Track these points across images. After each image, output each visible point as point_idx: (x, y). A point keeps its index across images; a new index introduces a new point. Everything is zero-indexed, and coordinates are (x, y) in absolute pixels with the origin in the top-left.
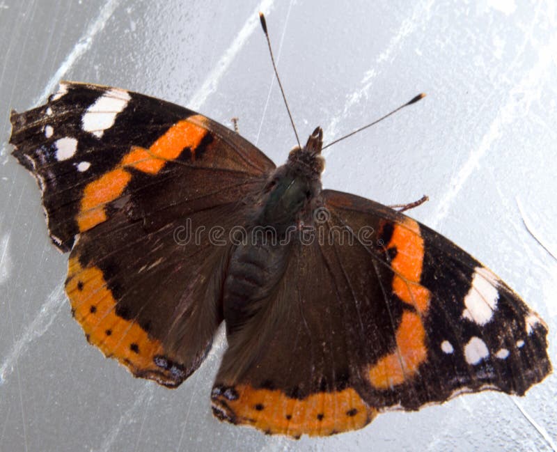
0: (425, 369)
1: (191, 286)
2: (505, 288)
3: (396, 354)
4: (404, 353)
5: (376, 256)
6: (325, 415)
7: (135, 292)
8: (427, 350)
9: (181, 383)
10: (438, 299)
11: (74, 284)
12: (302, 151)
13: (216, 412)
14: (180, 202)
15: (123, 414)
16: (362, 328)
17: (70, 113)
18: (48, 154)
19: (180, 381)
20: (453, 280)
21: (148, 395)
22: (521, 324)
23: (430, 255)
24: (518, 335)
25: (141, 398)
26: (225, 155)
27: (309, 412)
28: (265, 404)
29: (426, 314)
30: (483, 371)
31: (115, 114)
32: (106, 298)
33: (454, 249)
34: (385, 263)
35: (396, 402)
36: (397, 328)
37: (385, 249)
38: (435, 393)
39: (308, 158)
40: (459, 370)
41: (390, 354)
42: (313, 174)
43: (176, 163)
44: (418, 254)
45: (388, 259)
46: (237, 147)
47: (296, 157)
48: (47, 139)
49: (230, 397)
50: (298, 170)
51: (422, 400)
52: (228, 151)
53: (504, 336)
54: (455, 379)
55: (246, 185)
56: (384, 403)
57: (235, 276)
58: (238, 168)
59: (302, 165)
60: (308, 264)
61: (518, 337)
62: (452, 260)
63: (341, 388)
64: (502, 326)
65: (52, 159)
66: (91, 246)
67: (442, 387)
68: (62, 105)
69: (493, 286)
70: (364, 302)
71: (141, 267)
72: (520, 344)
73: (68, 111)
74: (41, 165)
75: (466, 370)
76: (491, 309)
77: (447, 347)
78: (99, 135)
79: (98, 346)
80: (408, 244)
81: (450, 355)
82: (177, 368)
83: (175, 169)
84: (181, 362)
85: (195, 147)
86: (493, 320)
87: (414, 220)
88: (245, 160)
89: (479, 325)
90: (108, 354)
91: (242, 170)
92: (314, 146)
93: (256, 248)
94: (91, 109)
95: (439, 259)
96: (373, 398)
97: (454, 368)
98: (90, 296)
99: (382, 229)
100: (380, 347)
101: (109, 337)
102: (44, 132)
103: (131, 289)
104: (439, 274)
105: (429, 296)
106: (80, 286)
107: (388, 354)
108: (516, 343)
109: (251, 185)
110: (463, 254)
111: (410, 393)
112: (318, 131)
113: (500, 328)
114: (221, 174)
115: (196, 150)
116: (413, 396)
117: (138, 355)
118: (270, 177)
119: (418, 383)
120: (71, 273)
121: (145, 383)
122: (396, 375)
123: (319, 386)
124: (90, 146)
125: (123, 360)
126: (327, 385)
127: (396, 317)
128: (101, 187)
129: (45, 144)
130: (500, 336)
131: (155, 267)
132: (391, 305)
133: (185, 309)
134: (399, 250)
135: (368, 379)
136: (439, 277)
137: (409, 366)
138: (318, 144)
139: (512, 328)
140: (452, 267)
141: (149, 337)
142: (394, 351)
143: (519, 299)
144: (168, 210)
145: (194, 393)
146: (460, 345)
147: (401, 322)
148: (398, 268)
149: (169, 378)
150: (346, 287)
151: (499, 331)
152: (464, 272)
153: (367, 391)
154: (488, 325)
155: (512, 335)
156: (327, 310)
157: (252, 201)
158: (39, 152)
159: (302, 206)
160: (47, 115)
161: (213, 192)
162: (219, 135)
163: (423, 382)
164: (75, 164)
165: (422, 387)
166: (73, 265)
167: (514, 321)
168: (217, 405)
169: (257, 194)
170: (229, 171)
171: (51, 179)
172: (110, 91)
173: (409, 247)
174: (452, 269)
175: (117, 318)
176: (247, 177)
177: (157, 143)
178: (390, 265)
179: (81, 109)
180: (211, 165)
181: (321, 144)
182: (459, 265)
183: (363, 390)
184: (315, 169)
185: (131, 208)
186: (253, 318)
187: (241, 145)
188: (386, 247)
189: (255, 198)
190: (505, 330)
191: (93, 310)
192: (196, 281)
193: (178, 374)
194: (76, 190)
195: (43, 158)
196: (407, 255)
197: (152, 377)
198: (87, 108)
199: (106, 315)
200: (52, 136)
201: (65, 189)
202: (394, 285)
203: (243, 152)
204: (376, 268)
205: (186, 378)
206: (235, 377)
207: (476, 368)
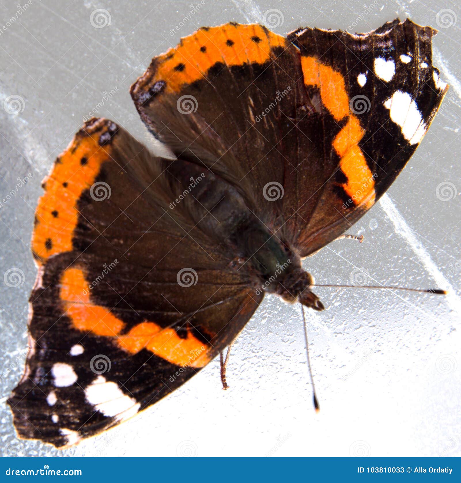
0: (64, 322)
1: (219, 140)
2: (112, 424)
3: (88, 301)
4: (86, 309)
5: (185, 317)
6: (56, 219)
7: (232, 87)
8: (81, 331)
9: (133, 99)
10: (125, 359)
11: (261, 34)
12: (307, 286)
13: (95, 120)
14: (299, 157)
15: (123, 35)
16: (123, 280)
17: (416, 84)
18: (385, 51)
19: (135, 98)
20: (136, 379)
21: (133, 64)
22: (73, 426)
23: (168, 367)
24: (64, 420)
25: (133, 57)
26: (329, 214)
27: (64, 205)
28: (85, 168)
29: (114, 342)
30: (42, 374)
31: (401, 126)
32: (237, 58)
33: (164, 392)
34: (175, 323)
35: (44, 284)
36: (113, 312)
37: (188, 329)
38: (39, 323)
39: (298, 289)
40: (52, 354)
41: (91, 296)
42: (282, 288)
43: (336, 166)
44: (172, 357)
45: (178, 327)
46: (332, 227)
47: (303, 278)
48: (400, 55)
49: (103, 138)
50: (291, 276)
51: (38, 309)
52: (332, 218)
53: (68, 406)
54: (45, 347)
55: (294, 224)
56: (48, 273)
57: (213, 182)
58: (313, 221)
59: (295, 281)
60: (200, 254)
61: (62, 419)
62: (156, 386)
63: (75, 242)
64: (77, 408)
65: (379, 53)
66: (290, 63)
67: (42, 332)
68: (426, 79)
69: (118, 414)
70: (147, 291)
71: (254, 101)
72: (55, 418)
73: (418, 82)
74: (377, 41)
75: (50, 360)
76: (97, 405)
77: (77, 350)
78: (387, 104)
79: (195, 35)
80: (185, 352)
81: (69, 350)
82: (147, 99)
83: (331, 163)
84: (151, 105)
85: (345, 189)
86: (86, 402)
87: (205, 365)
88: (317, 230)
89: (86, 387)
90: (183, 42)
91: (309, 225)
92: (308, 299)
93: (232, 211)
94: (414, 105)
95: (160, 375)
96: (56, 264)
97: (55, 349)
98: (243, 45)
99: (208, 333)
100: (100, 289)
101: (199, 48)
102: (407, 55)
103: (236, 84)
104: (147, 369)
105: (130, 352)
106: (256, 39)
107: (91, 293)
108: (57, 414)
109: (293, 229)
110: (157, 398)
111: (48, 300)
112: (320, 307)
113: (76, 405)
114: (312, 204)
115: (343, 188)
116: (44, 302)
117: (173, 68)
118: (294, 249)
119: (54, 311)
120: (271, 35)
121: (145, 65)
122: (70, 294)
123: (85, 223)
124: (379, 91)
125: (174, 52)
126: (82, 231)
127: (122, 315)
128: (337, 89)
129: (395, 51)
130: (69, 403)
131: (248, 113)
132: (135, 314)
133: (199, 127)
134: (182, 341)
135: (76, 266)
136: (144, 368)
137: (73, 309)
138: (309, 303)
139: (72, 416)
140: (149, 383)
141: (185, 84)
142: (92, 301)
143: (97, 433)
144: (295, 144)
145: (119, 106)
146: (75, 363)
147: (116, 317)
148: (167, 333)
149: (141, 89)
150: (167, 279)
151: (74, 403)
152: (140, 393)
153: (65, 261)
154: (83, 395)
155: (66, 414)
156: (151, 256)
157: (278, 225)
158: (390, 43)
159: (257, 268)
160: (421, 62)
161: (298, 191)
162: (349, 214)
163: (53, 316)
164: (367, 72)
165: (49, 313)
166: (278, 40)
167: (78, 421)
168: (100, 123)
169: (282, 230)
170: (312, 212)
171: (360, 46)
172: (425, 128)
173: (182, 351)
174: (147, 382)
175: (214, 61)
176: (302, 227)
177: (361, 154)
178: (172, 327)
179: (416, 96)
180: (323, 198)
181: (308, 305)
182: (148, 390)
183: (67, 258)
184: (286, 292)
185: (308, 111)
186: (168, 185)
187: (333, 232)
188: (190, 330)
189: (279, 228)
190: (73, 409)
191: (230, 43)
192: (223, 146)
193: (142, 98)
194: (342, 65)
195: (383, 45)
196: (176, 347)
197: (148, 74)
198: (416, 102)
199: (221, 53)
200: (400, 60)
201: (346, 56)
202: (152, 324)
203: (326, 231)
204: (174, 314)
205: (136, 104)
206: (119, 149)
207: (48, 369)
